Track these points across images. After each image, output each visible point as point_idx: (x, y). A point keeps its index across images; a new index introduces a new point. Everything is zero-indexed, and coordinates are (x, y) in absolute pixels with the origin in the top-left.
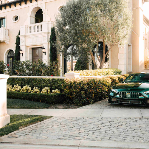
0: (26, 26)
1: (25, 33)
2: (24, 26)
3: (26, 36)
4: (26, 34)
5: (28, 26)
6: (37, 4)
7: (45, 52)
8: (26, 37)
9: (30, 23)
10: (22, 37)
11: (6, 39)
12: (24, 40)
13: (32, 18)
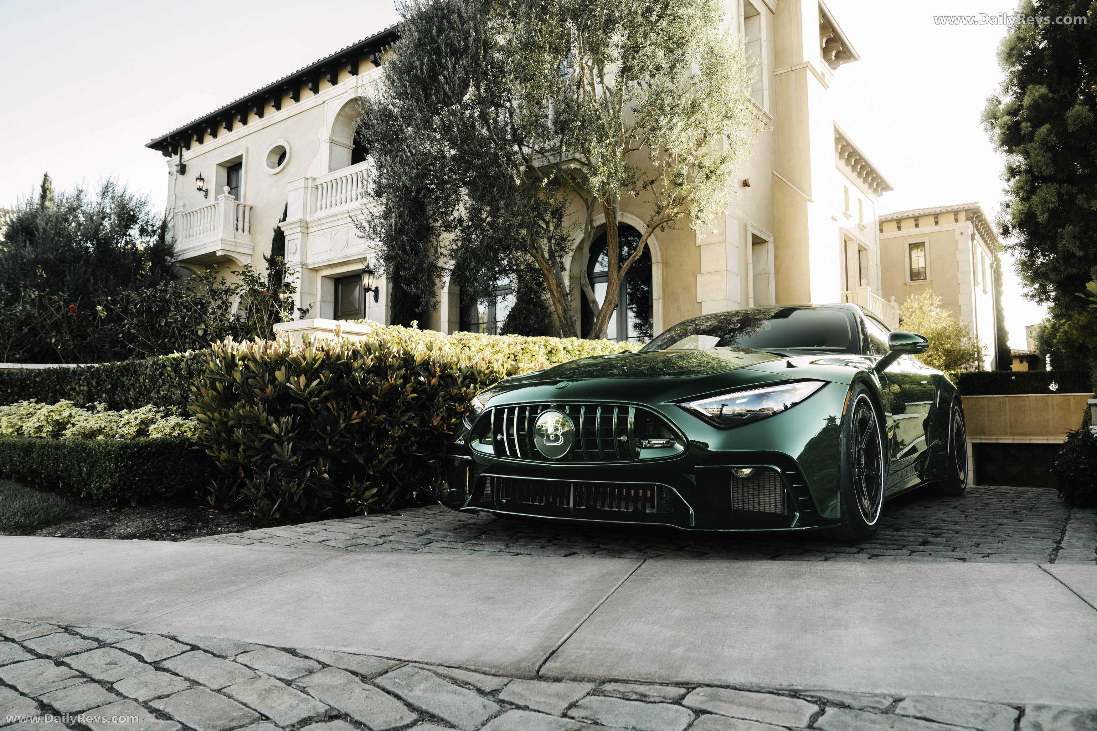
0: (310, 181)
1: (305, 213)
2: (302, 183)
3: (305, 226)
4: (308, 219)
5: (318, 182)
6: (355, 85)
7: (377, 288)
8: (310, 230)
9: (327, 170)
10: (290, 232)
11: (236, 244)
12: (298, 242)
13: (336, 148)
